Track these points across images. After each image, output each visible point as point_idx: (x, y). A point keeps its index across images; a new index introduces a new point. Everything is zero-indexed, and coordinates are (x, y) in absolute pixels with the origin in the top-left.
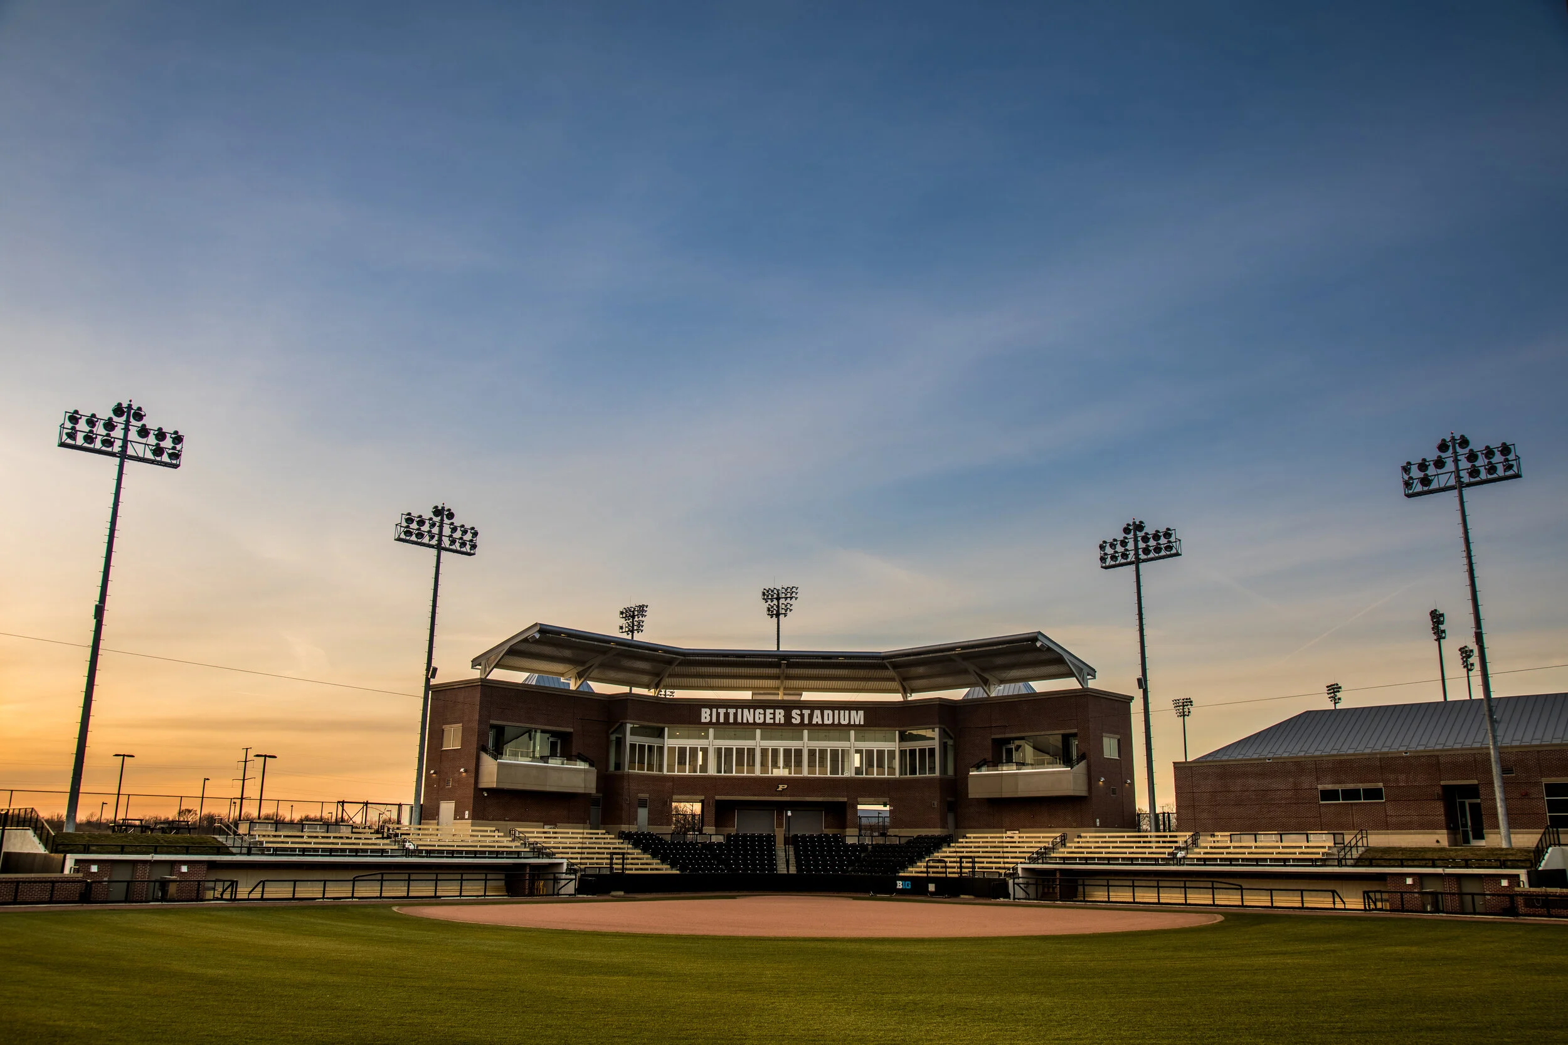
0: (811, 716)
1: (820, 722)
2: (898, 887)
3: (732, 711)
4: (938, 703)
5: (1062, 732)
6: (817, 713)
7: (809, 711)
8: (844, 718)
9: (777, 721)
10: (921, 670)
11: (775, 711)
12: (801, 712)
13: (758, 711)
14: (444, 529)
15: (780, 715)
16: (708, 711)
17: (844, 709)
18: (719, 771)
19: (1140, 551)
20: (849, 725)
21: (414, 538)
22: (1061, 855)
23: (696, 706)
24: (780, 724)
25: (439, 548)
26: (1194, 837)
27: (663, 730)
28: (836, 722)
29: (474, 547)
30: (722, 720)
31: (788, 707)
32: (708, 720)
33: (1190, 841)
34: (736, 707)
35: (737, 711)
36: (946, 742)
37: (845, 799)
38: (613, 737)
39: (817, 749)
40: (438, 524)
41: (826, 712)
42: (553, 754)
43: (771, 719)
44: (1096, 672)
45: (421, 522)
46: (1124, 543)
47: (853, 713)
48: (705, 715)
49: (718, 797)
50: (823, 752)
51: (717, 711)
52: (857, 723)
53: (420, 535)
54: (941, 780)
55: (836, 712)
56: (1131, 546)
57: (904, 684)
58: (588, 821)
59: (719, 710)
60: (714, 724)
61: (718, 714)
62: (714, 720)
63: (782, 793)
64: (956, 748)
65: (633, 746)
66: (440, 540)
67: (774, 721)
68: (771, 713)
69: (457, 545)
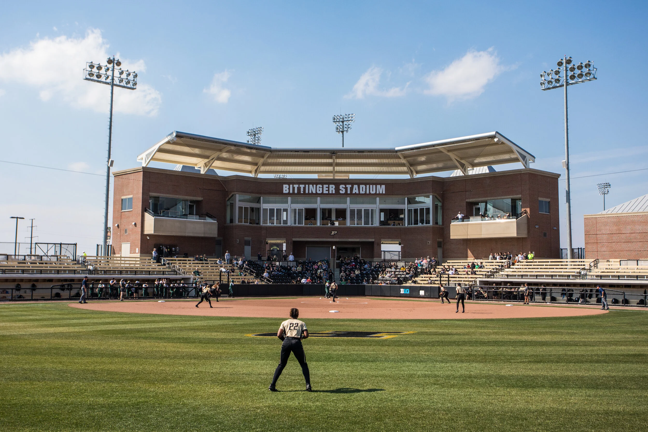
0: (352, 189)
1: (357, 192)
2: (401, 292)
3: (302, 186)
4: (432, 179)
5: (512, 197)
6: (356, 186)
7: (350, 186)
8: (372, 190)
9: (330, 192)
10: (423, 159)
11: (329, 186)
12: (346, 186)
13: (318, 186)
14: (115, 72)
15: (332, 188)
16: (287, 186)
17: (373, 184)
18: (295, 223)
19: (568, 78)
20: (376, 194)
21: (95, 78)
22: (506, 273)
23: (280, 183)
24: (332, 194)
25: (113, 85)
26: (595, 262)
27: (259, 199)
28: (368, 192)
29: (135, 84)
30: (296, 191)
31: (337, 183)
32: (287, 192)
33: (592, 264)
34: (305, 184)
35: (305, 186)
36: (437, 205)
37: (373, 240)
38: (228, 203)
39: (356, 209)
40: (110, 69)
41: (361, 186)
42: (191, 213)
43: (326, 190)
44: (535, 158)
45: (99, 68)
46: (557, 73)
47: (378, 186)
48: (286, 189)
49: (294, 239)
50: (359, 211)
51: (293, 186)
52: (381, 192)
53: (99, 76)
54: (433, 227)
55: (368, 186)
56: (563, 74)
57: (412, 168)
58: (214, 254)
59: (295, 186)
60: (291, 194)
61: (294, 188)
62: (291, 192)
63: (334, 236)
64: (443, 207)
65: (240, 208)
66: (113, 79)
67: (329, 192)
68: (326, 187)
69: (124, 82)
